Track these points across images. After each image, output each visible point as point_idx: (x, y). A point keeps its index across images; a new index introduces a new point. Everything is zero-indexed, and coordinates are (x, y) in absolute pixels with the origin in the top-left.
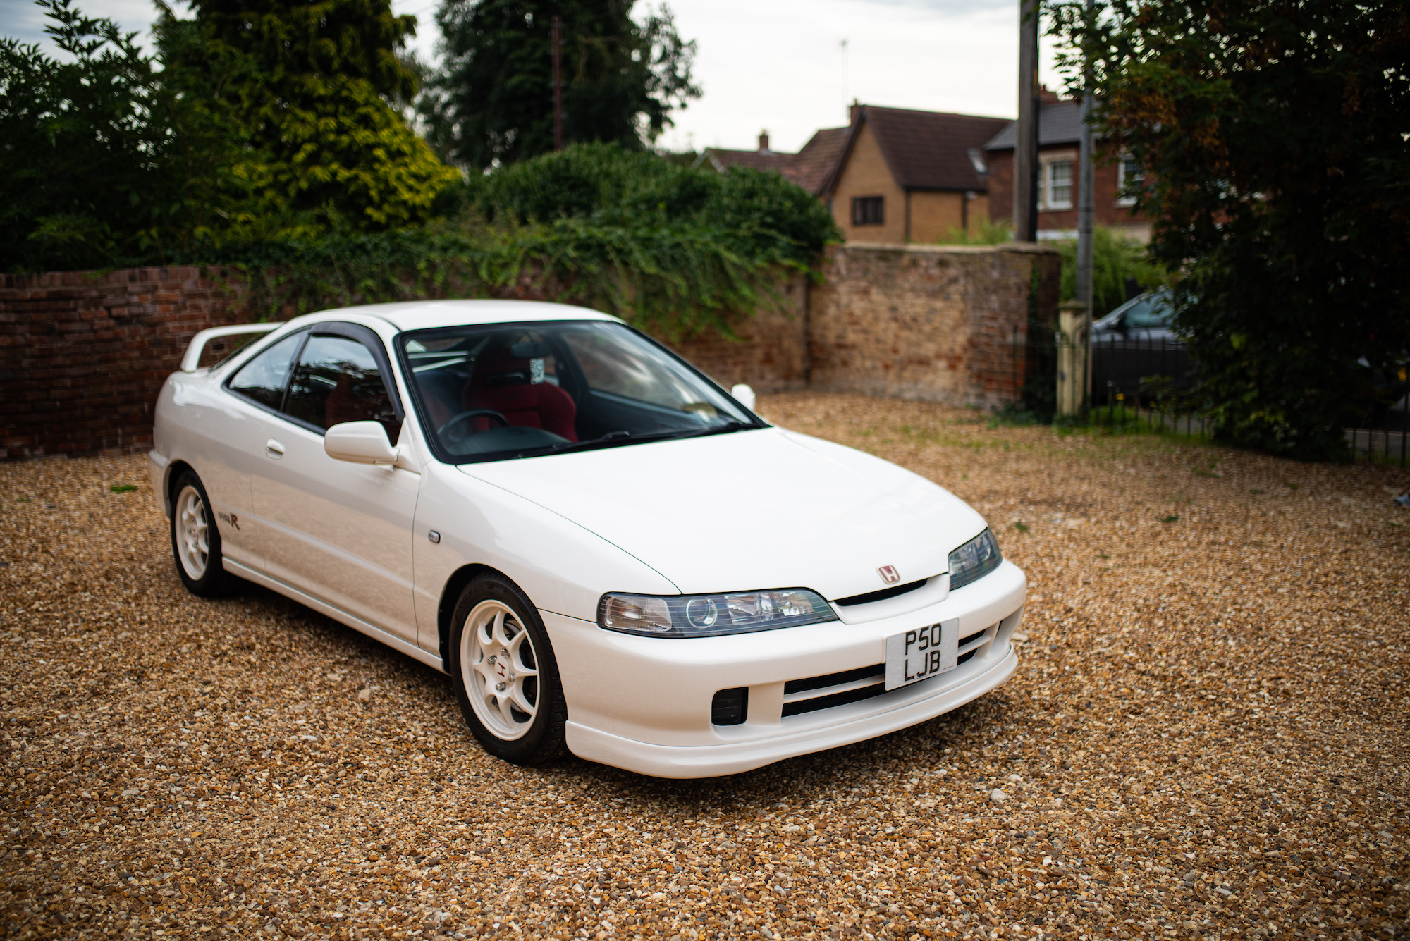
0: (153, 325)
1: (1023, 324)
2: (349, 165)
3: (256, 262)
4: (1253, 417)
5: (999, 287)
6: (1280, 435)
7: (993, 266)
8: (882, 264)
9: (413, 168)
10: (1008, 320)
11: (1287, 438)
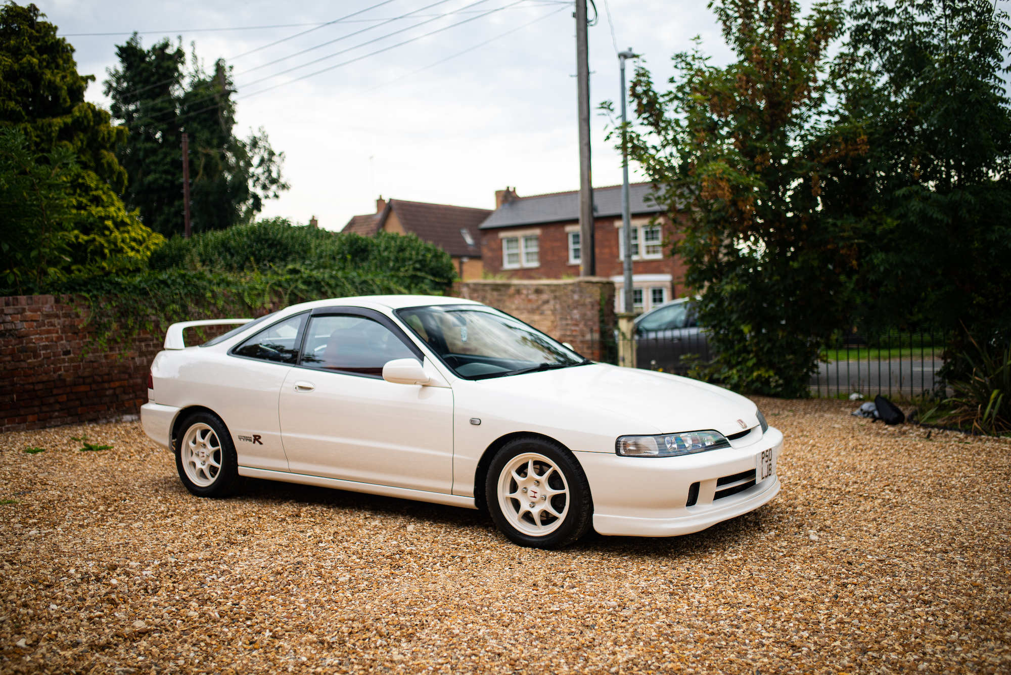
0: (21, 337)
1: (596, 327)
2: (86, 231)
3: (95, 292)
4: (755, 374)
5: (578, 305)
6: (773, 384)
7: (573, 292)
8: (495, 293)
9: (133, 234)
10: (585, 325)
11: (777, 386)
